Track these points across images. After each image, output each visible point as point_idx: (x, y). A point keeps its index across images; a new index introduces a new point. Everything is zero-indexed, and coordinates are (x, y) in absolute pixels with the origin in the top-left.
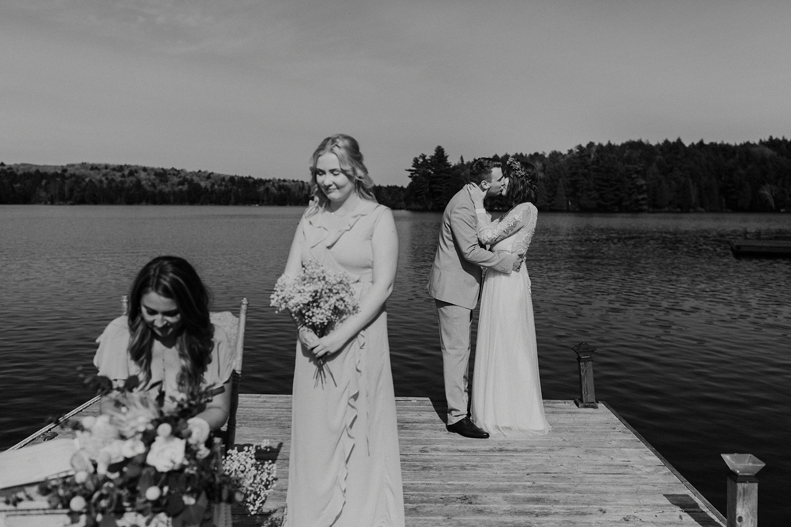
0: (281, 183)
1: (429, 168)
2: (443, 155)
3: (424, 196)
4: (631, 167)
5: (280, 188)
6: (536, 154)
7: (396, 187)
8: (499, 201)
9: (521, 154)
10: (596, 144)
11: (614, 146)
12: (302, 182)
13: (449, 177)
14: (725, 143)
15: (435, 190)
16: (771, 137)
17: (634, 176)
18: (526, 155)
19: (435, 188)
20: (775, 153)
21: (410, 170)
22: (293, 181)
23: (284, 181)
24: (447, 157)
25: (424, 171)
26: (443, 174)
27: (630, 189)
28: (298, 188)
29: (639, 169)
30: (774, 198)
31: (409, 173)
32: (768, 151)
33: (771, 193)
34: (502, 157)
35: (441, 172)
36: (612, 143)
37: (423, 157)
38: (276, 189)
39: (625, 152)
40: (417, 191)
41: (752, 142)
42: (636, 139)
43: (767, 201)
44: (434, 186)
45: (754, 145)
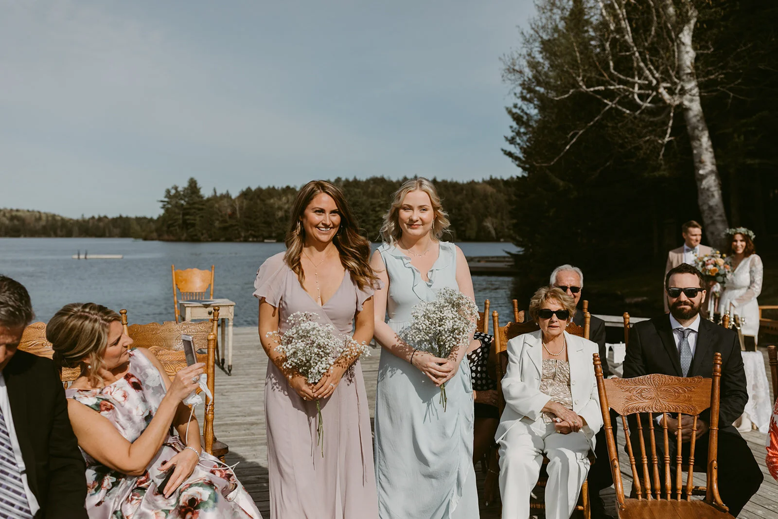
0: (14, 213)
1: (181, 199)
2: (195, 186)
3: (177, 227)
4: (374, 201)
5: (12, 218)
6: (288, 187)
7: (145, 218)
8: (253, 233)
9: (274, 188)
10: (343, 179)
11: (359, 182)
12: (39, 212)
13: (202, 209)
14: (454, 180)
15: (188, 222)
16: (491, 176)
17: (378, 209)
18: (278, 188)
19: (188, 219)
20: (494, 190)
21: (162, 201)
22: (28, 211)
23: (17, 211)
24: (200, 188)
25: (177, 203)
26: (196, 206)
27: (375, 221)
28: (33, 219)
29: (382, 203)
30: (495, 229)
31: (161, 204)
32: (490, 189)
33: (493, 224)
34: (255, 190)
35: (194, 203)
36: (358, 178)
37: (176, 188)
38: (8, 219)
39: (369, 187)
40: (170, 222)
41: (476, 180)
42: (379, 175)
43: (489, 232)
44: (187, 217)
45: (478, 183)
